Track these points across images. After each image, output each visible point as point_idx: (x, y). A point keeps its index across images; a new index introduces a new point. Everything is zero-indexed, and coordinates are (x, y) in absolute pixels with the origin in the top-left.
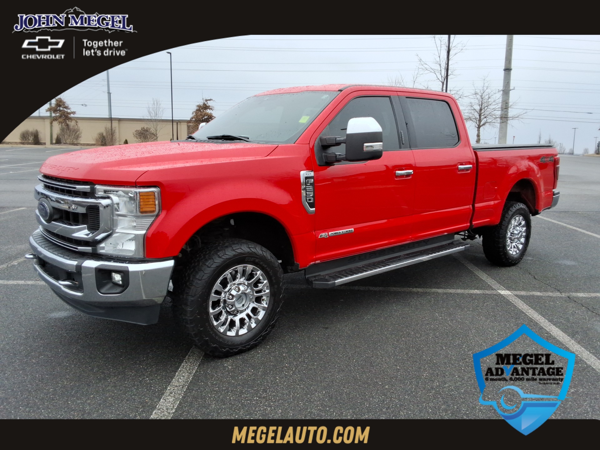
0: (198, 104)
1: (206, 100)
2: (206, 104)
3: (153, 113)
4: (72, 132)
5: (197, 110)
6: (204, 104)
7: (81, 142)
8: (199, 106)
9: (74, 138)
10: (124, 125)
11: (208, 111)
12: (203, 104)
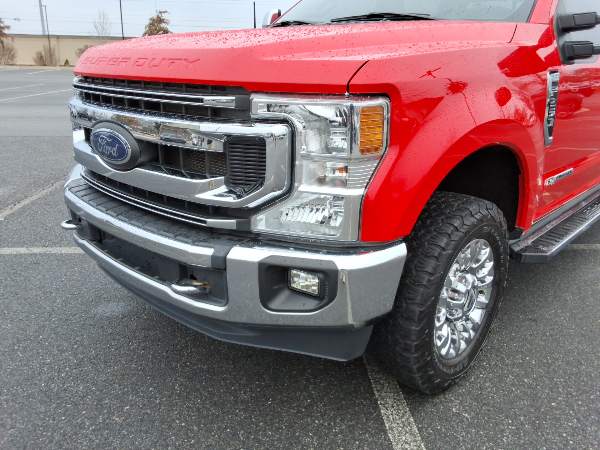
0: (151, 17)
1: (161, 13)
2: (160, 17)
3: (100, 27)
4: (5, 51)
5: (150, 24)
6: (158, 17)
7: (18, 63)
8: (152, 19)
9: (9, 58)
10: (63, 42)
11: (163, 25)
12: (156, 17)
